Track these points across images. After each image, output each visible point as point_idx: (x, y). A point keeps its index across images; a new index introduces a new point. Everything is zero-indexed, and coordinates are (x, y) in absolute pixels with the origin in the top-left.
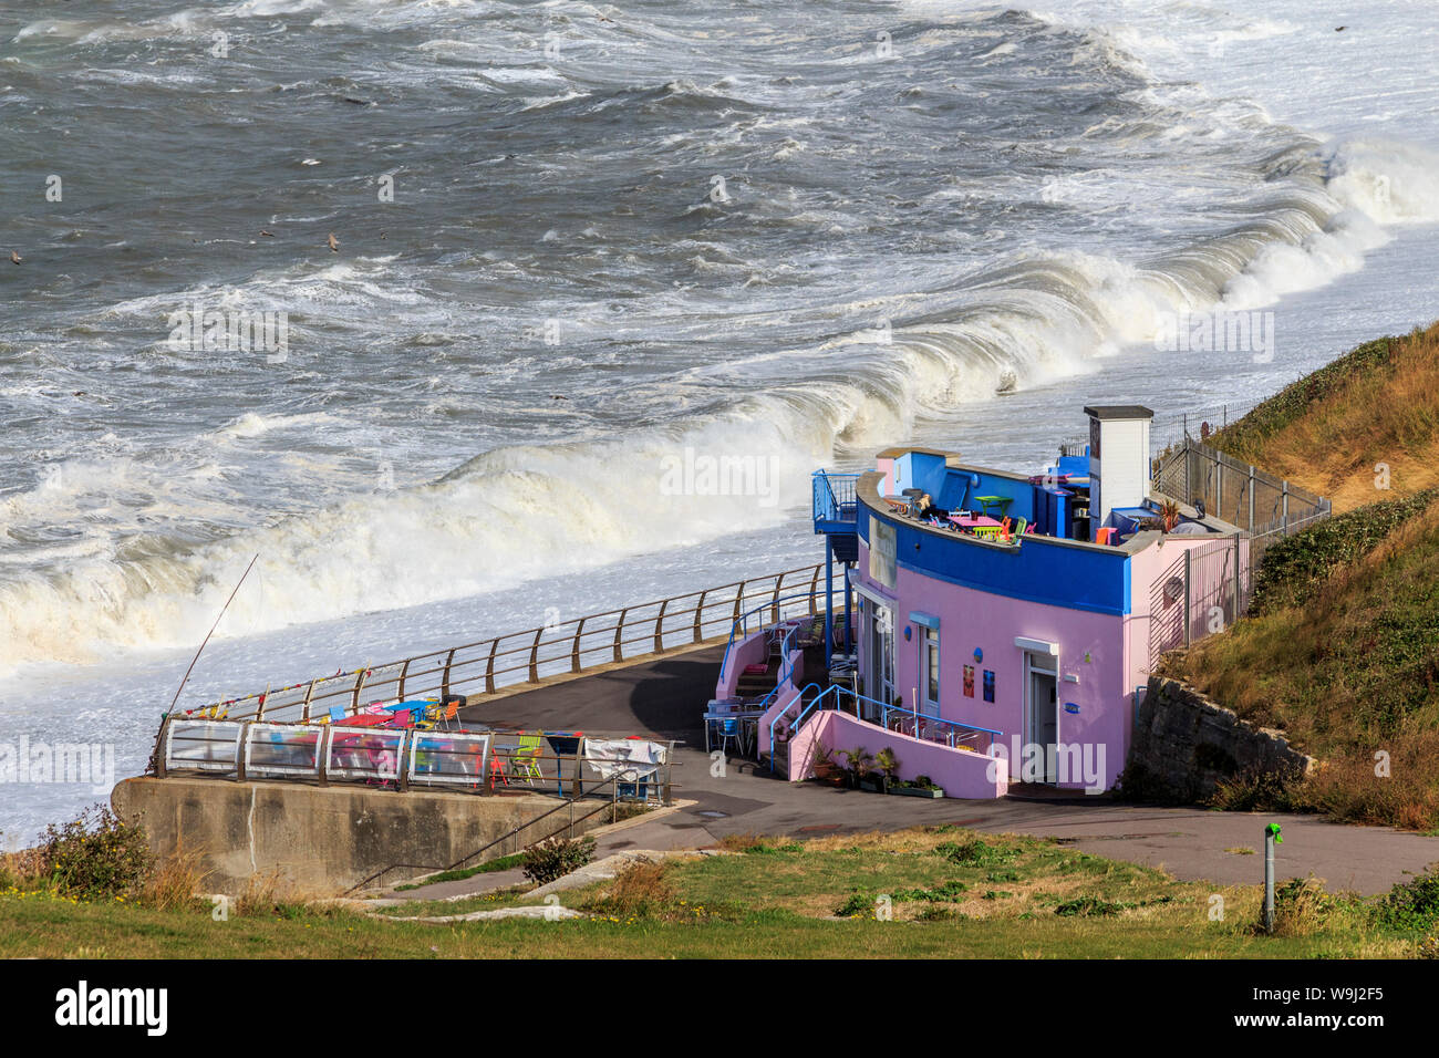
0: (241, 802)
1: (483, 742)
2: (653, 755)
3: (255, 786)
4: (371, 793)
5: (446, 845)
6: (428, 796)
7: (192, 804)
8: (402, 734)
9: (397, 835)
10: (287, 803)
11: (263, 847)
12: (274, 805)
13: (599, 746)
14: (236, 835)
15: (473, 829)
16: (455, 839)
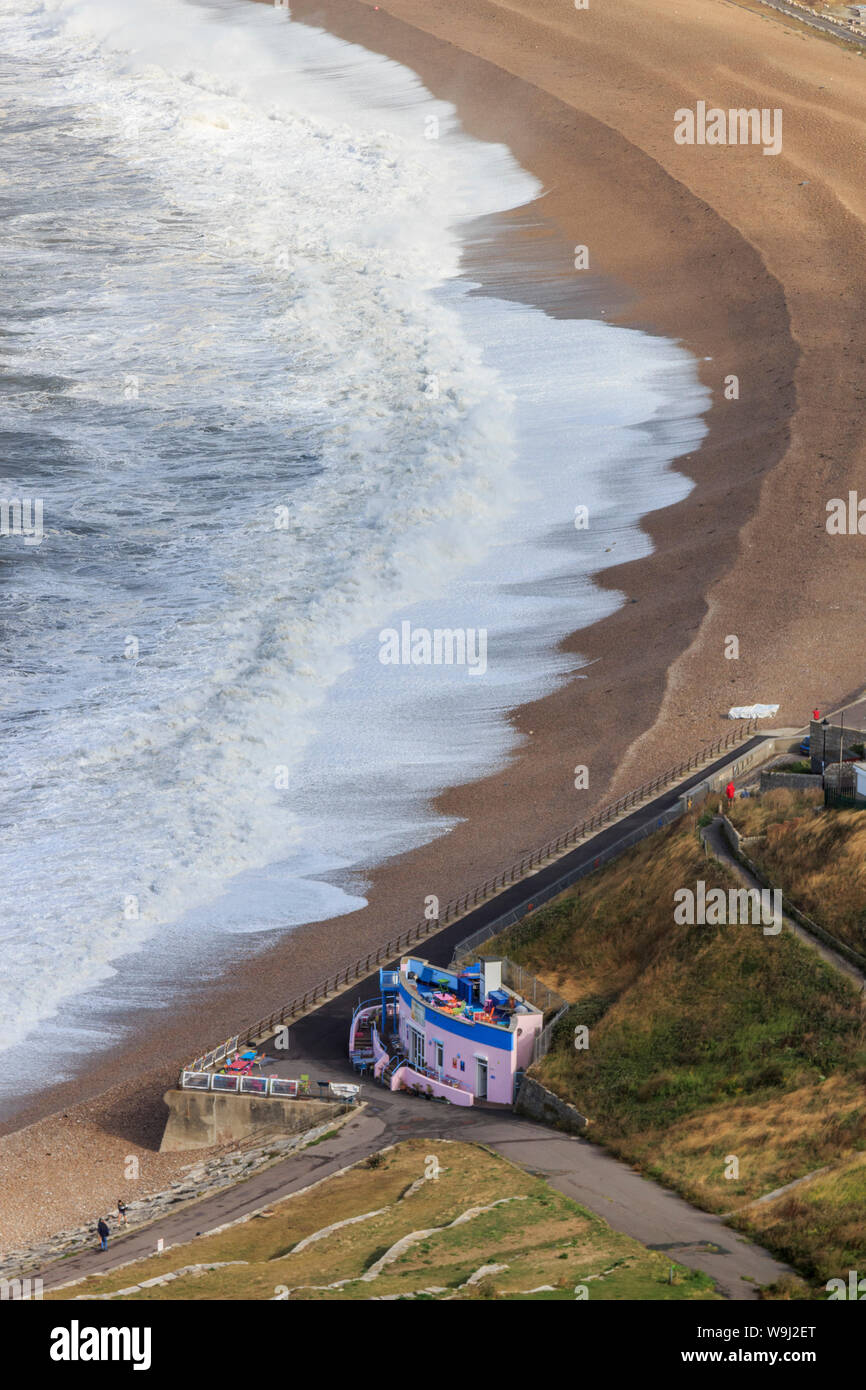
0: (211, 1100)
1: (294, 1084)
2: (355, 1089)
3: (216, 1095)
4: (257, 1098)
5: (284, 1114)
6: (277, 1100)
7: (193, 1100)
8: (267, 1079)
9: (266, 1113)
10: (228, 1101)
11: (218, 1114)
12: (223, 1101)
13: (336, 1085)
14: (209, 1110)
15: (293, 1111)
16: (286, 1114)
